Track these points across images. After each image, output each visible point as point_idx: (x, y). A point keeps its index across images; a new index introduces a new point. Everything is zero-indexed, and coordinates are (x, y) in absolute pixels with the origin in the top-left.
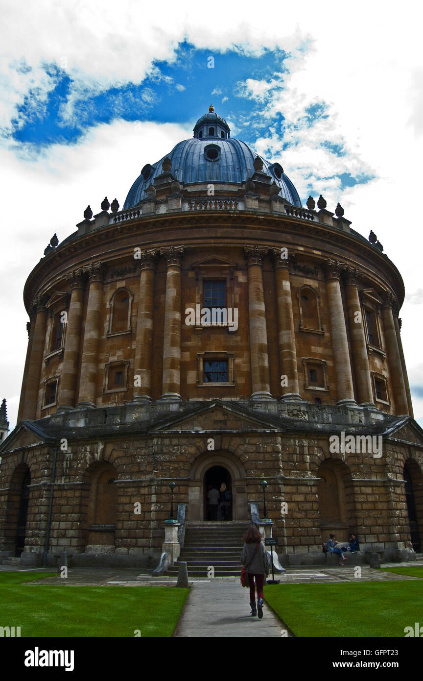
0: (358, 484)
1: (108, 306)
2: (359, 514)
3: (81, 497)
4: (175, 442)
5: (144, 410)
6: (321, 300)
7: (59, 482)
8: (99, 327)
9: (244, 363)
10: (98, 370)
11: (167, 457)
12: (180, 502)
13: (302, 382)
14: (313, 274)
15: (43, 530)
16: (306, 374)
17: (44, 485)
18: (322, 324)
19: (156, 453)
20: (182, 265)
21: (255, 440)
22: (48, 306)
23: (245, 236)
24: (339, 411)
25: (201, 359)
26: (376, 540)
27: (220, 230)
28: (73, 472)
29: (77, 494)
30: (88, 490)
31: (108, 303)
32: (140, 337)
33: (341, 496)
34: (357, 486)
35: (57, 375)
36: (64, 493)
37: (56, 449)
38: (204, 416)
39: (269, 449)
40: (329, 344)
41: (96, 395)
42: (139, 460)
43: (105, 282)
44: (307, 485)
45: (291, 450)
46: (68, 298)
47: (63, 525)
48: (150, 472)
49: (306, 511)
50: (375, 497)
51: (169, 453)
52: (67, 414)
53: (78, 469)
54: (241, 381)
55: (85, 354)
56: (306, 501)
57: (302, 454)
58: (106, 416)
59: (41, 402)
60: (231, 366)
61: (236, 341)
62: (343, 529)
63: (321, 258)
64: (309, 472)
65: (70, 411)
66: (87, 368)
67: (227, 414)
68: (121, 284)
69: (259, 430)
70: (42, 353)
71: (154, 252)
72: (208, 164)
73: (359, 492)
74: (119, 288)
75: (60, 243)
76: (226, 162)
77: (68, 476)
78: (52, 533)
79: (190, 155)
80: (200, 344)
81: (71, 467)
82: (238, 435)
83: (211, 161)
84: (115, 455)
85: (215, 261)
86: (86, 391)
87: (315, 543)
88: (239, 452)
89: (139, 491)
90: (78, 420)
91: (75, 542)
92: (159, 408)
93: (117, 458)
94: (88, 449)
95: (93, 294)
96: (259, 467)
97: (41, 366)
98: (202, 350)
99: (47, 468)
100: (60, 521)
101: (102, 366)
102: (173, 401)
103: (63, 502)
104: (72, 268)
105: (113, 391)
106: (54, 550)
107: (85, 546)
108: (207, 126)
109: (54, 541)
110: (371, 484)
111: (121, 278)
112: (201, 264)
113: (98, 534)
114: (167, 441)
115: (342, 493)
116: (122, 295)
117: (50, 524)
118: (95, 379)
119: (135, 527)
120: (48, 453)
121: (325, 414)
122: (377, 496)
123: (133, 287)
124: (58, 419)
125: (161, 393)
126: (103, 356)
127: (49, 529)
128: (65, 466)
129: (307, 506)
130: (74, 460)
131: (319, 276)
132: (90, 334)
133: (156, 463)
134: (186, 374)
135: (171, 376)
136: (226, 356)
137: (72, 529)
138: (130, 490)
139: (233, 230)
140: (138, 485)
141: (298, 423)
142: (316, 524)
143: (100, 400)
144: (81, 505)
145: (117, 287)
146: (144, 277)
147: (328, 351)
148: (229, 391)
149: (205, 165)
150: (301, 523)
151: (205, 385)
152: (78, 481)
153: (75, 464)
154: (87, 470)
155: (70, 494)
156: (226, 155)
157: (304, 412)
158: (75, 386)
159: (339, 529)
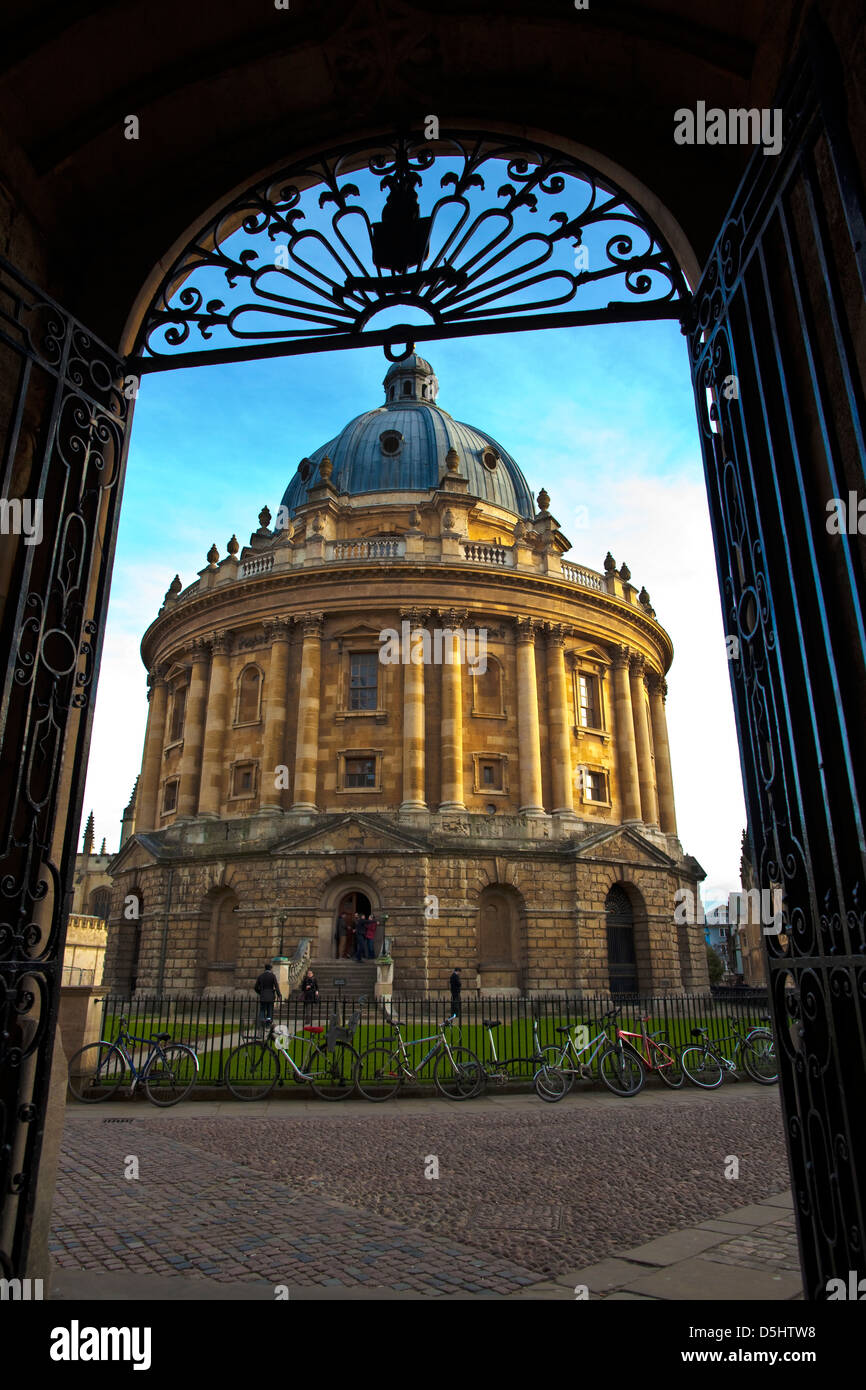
0: (533, 915)
1: (235, 687)
2: (532, 953)
3: (198, 928)
4: (302, 863)
5: (270, 823)
6: (507, 672)
7: (174, 910)
8: (224, 715)
9: (395, 762)
10: (223, 771)
11: (292, 883)
12: (304, 936)
13: (470, 784)
14: (496, 635)
15: (156, 968)
16: (477, 774)
17: (157, 914)
18: (505, 704)
19: (279, 878)
20: (323, 634)
21: (396, 862)
22: (167, 679)
23: (402, 594)
24: (515, 823)
25: (343, 758)
26: (555, 986)
27: (369, 587)
28: (190, 899)
29: (195, 925)
30: (209, 921)
31: (235, 682)
32: (268, 731)
33: (514, 929)
34: (532, 918)
35: (178, 773)
36: (180, 925)
37: (170, 870)
38: (337, 833)
39: (413, 873)
40: (513, 731)
41: (221, 802)
42: (262, 886)
43: (232, 654)
44: (461, 916)
45: (443, 874)
46: (188, 673)
47: (178, 963)
48: (273, 900)
49: (457, 948)
50: (557, 933)
51: (295, 877)
52: (185, 827)
53: (195, 895)
54: (390, 785)
55: (207, 750)
56: (459, 936)
57: (457, 878)
58: (228, 831)
59: (161, 805)
60: (378, 767)
61: (387, 734)
62: (511, 971)
63: (507, 614)
64: (466, 901)
65: (190, 823)
66: (209, 769)
67: (364, 830)
68: (250, 658)
69: (400, 851)
70: (162, 742)
71: (287, 619)
72: (385, 460)
73: (534, 925)
74: (248, 664)
75: (183, 589)
76: (411, 457)
77: (185, 903)
78: (165, 972)
79: (362, 445)
80: (341, 738)
81: (188, 893)
82: (376, 855)
83: (388, 456)
84: (237, 878)
85: (362, 628)
86: (208, 797)
87: (468, 986)
88: (376, 877)
89: (261, 923)
90: (197, 835)
91: (191, 982)
92: (288, 823)
93: (239, 882)
94: (207, 872)
95: (217, 672)
96: (400, 894)
97: (161, 759)
98: (344, 746)
99: (160, 894)
100: (174, 958)
101: (227, 765)
102: (304, 813)
103: (178, 935)
104: (192, 633)
105: (238, 797)
106: (168, 992)
107: (204, 988)
108: (401, 379)
109: (168, 982)
110: (553, 915)
111: (250, 649)
112: (345, 633)
113: (217, 973)
114: (292, 863)
115: (514, 927)
116: (252, 671)
117: (165, 962)
118: (219, 782)
119: (255, 966)
120: (162, 876)
121: (493, 828)
122: (561, 931)
123: (263, 663)
124: (175, 833)
125: (292, 801)
126: (228, 752)
127: (162, 968)
128: (181, 891)
129: (461, 942)
130: (191, 884)
131: (507, 638)
132: (213, 724)
133: (280, 889)
134: (324, 778)
135: (303, 782)
136: (373, 754)
137: (188, 967)
138: (251, 921)
139: (386, 586)
140: (260, 915)
141: (455, 840)
142: (471, 964)
143: (224, 808)
144: (198, 939)
145: (246, 662)
146: (276, 651)
147: (511, 741)
148: (374, 799)
149: (379, 463)
150: (451, 963)
151: (346, 791)
152: (195, 909)
153: (192, 889)
154: (205, 896)
155: (186, 925)
156: (411, 444)
157: (465, 825)
158: (195, 790)
159: (507, 971)
